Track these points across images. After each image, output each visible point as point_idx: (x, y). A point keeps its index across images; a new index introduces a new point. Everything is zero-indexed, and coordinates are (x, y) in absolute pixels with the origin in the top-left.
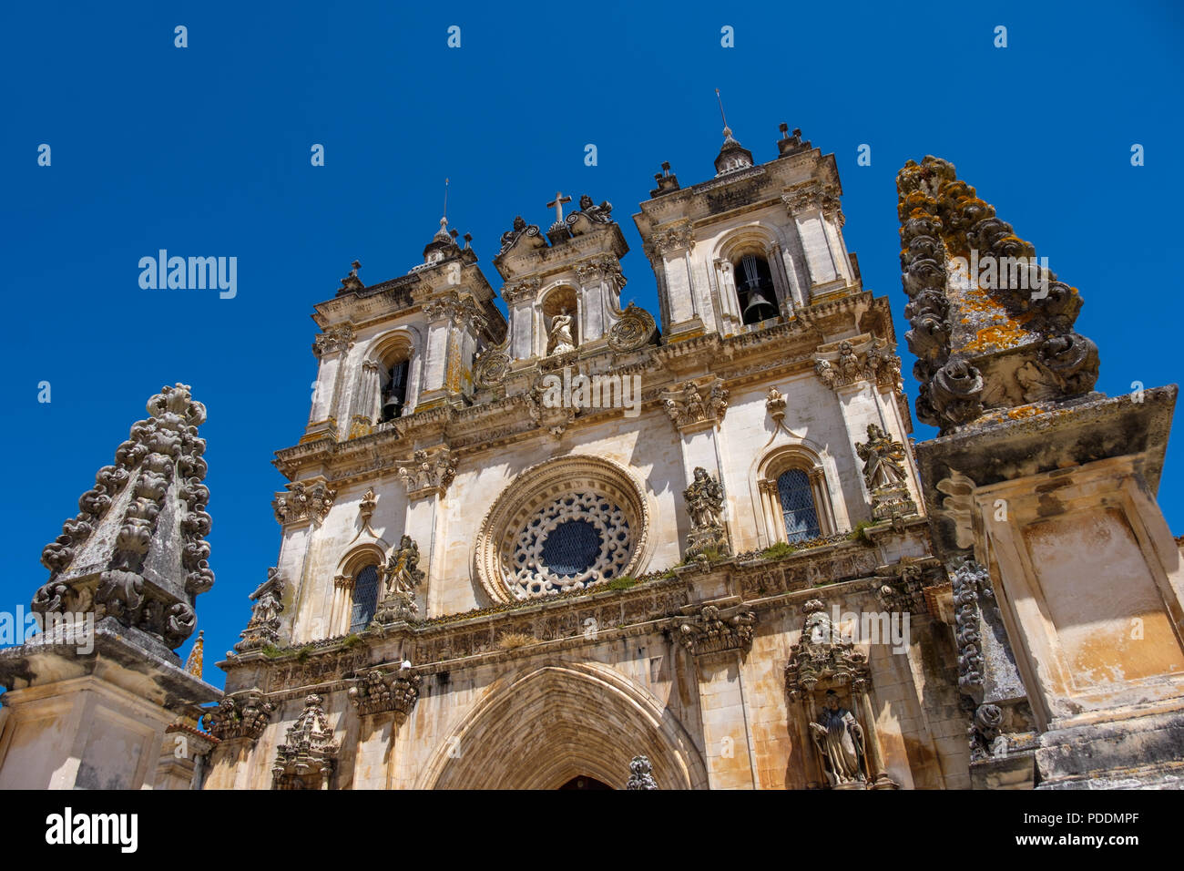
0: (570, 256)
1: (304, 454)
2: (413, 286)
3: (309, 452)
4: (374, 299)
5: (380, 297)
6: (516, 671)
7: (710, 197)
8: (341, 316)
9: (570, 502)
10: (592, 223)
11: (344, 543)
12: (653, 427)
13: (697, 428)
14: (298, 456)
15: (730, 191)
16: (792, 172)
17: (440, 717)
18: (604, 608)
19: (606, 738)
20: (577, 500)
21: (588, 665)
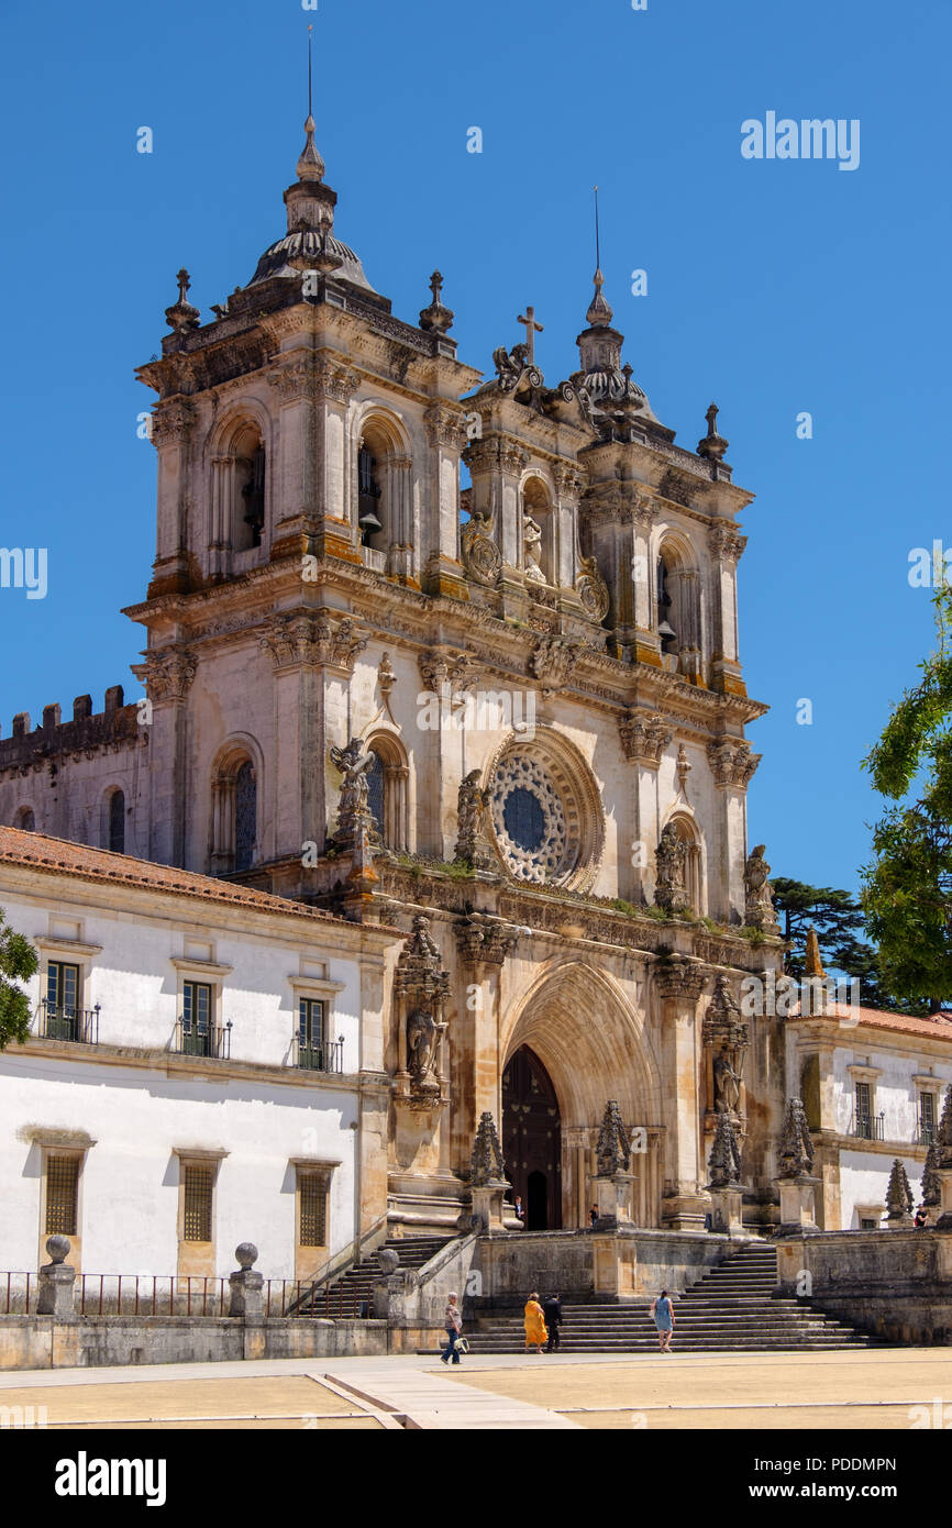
0: (548, 438)
1: (349, 575)
2: (419, 358)
3: (354, 578)
4: (375, 340)
5: (383, 343)
6: (560, 956)
7: (669, 473)
8: (339, 336)
9: (525, 768)
10: (583, 418)
11: (366, 715)
12: (609, 735)
13: (649, 765)
14: (342, 573)
15: (685, 479)
16: (728, 500)
17: (511, 977)
18: (614, 925)
19: (578, 1027)
20: (530, 770)
21: (604, 971)
